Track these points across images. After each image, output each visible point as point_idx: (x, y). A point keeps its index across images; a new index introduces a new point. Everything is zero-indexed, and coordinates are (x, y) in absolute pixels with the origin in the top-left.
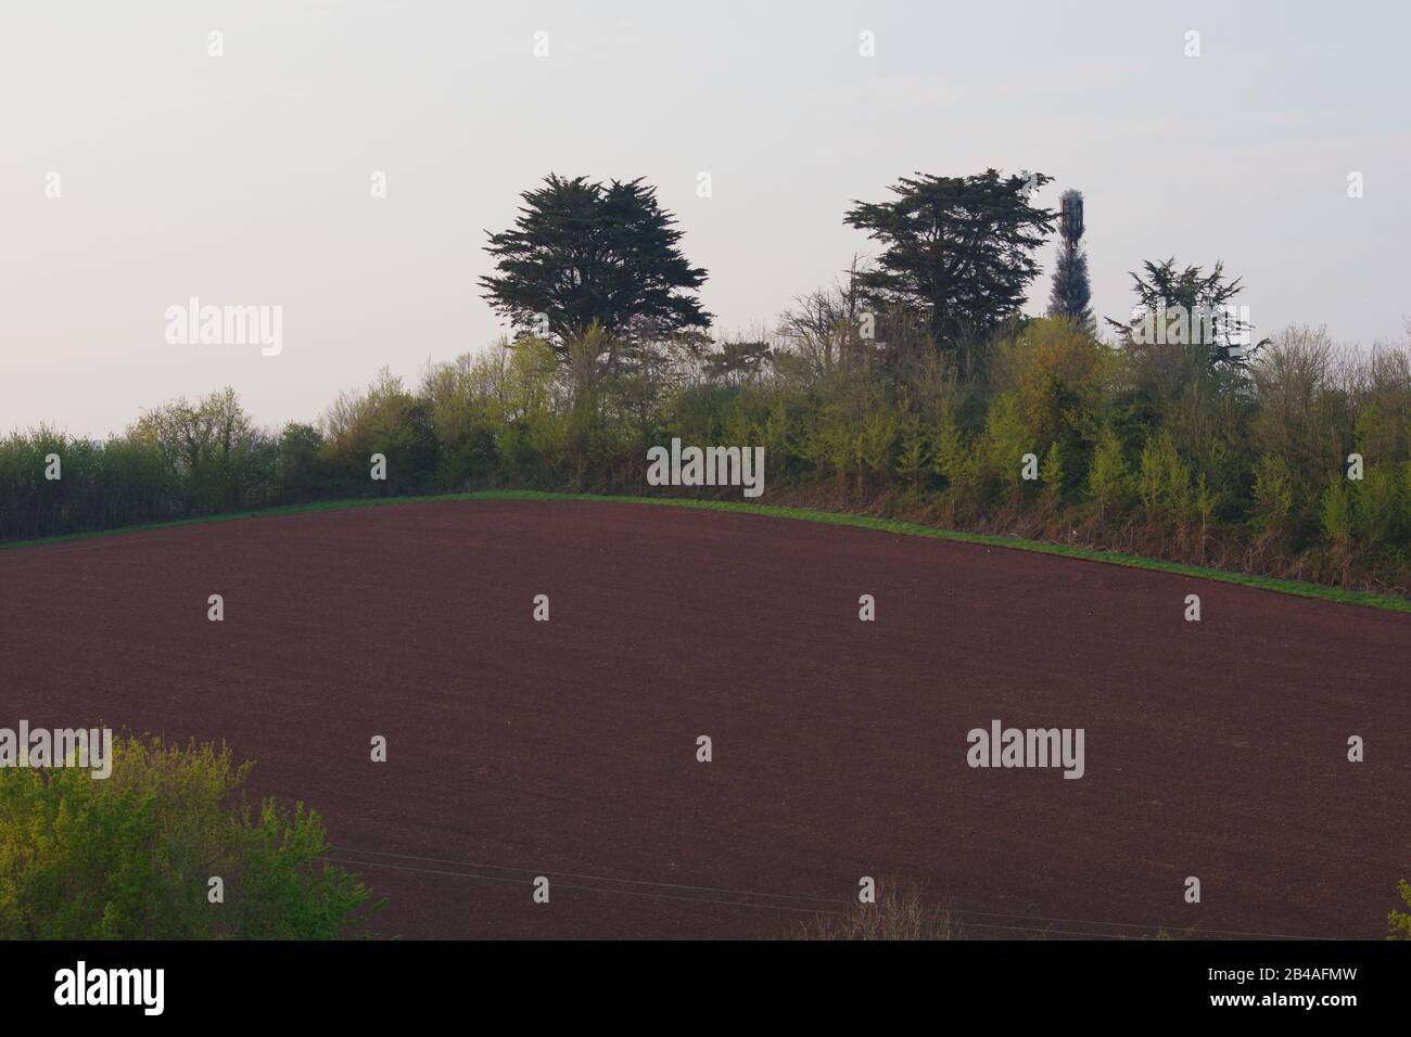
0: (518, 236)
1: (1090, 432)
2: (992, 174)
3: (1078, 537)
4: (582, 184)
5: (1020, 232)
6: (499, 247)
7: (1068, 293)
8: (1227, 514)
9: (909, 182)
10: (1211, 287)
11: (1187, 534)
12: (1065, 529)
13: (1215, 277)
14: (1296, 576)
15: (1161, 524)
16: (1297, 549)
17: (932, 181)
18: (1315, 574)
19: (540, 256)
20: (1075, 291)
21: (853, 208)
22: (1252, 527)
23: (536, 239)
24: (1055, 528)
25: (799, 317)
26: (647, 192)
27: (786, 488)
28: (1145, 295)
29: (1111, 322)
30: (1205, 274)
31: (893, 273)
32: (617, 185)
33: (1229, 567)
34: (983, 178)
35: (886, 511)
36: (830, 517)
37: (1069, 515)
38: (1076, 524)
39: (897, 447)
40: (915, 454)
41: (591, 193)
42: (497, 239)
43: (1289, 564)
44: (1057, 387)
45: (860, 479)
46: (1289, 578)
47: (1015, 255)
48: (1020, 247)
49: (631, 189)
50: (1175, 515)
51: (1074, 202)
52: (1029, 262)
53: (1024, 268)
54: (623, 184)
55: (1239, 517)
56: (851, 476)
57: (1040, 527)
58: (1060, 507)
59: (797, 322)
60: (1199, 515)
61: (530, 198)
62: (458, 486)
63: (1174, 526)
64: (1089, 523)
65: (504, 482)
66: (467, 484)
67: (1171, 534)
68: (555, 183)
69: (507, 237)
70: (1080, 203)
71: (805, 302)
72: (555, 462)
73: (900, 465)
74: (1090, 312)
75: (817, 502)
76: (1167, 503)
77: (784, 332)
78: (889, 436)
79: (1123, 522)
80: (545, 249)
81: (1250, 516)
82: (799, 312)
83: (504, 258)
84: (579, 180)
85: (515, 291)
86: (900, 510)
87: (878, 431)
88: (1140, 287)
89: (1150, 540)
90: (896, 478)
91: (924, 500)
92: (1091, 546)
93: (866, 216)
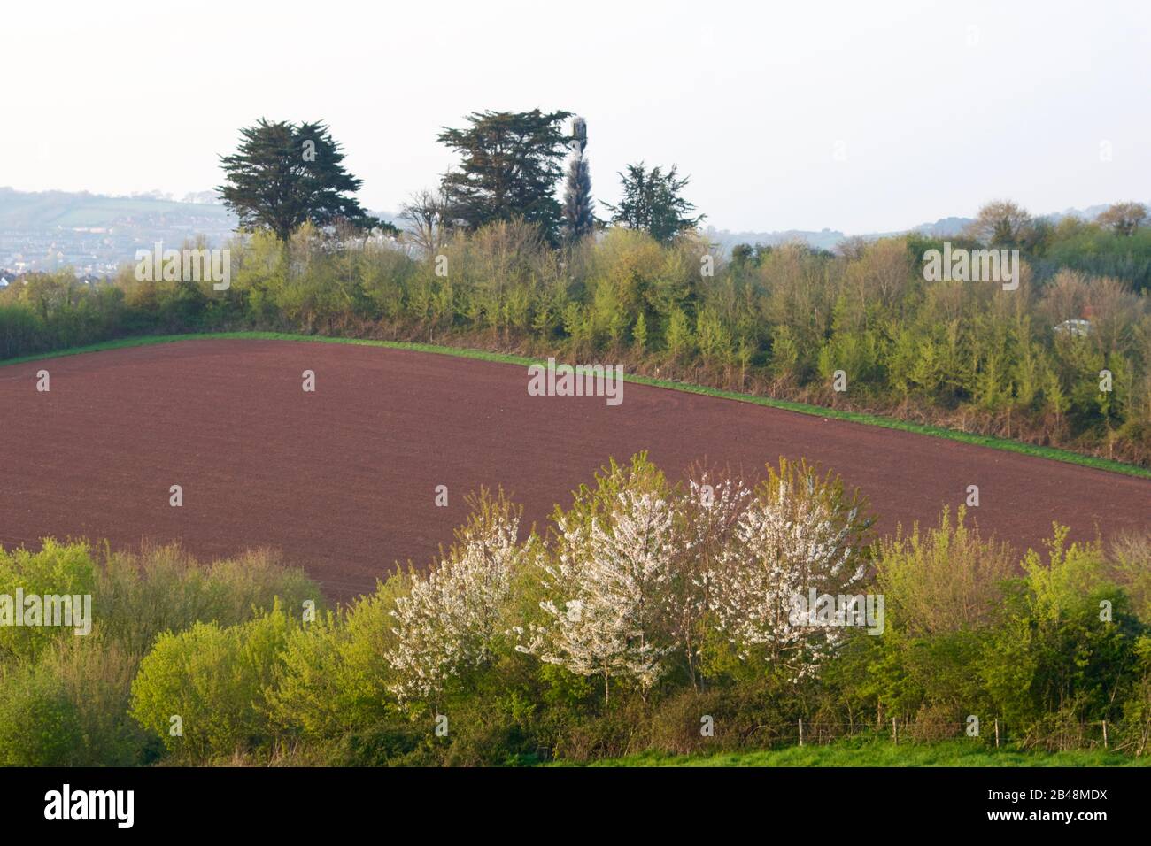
0: (239, 158)
1: (661, 306)
2: (537, 112)
3: (660, 373)
4: (285, 125)
5: (555, 150)
6: (228, 165)
7: (578, 186)
8: (757, 361)
9: (478, 115)
10: (669, 180)
11: (731, 373)
12: (652, 367)
13: (672, 174)
14: (803, 401)
15: (714, 367)
16: (803, 384)
17: (496, 115)
18: (815, 400)
19: (255, 170)
20: (582, 185)
21: (443, 132)
22: (772, 370)
23: (254, 160)
24: (644, 367)
25: (411, 205)
26: (323, 128)
27: (455, 335)
28: (627, 186)
29: (603, 203)
30: (664, 173)
31: (473, 176)
32: (306, 125)
33: (760, 394)
34: (532, 114)
35: (527, 353)
36: (488, 356)
37: (653, 358)
38: (659, 364)
39: (532, 313)
40: (543, 317)
41: (288, 130)
42: (227, 160)
43: (798, 393)
44: (637, 278)
45: (507, 331)
46: (799, 401)
47: (551, 164)
48: (555, 159)
49: (314, 127)
50: (723, 361)
51: (581, 125)
52: (559, 169)
53: (556, 172)
54: (309, 124)
55: (763, 363)
56: (501, 329)
57: (634, 366)
58: (646, 353)
59: (411, 209)
60: (740, 362)
61: (248, 133)
62: (219, 328)
63: (723, 368)
64: (667, 365)
65: (253, 325)
66: (226, 325)
67: (721, 373)
68: (265, 124)
69: (232, 159)
70: (585, 126)
71: (414, 194)
72: (292, 314)
73: (535, 323)
74: (590, 197)
75: (479, 345)
76: (717, 353)
77: (403, 215)
78: (525, 304)
79: (689, 364)
80: (258, 167)
81: (770, 363)
82: (411, 203)
83: (232, 172)
84: (284, 123)
85: (241, 196)
86: (537, 352)
87: (517, 301)
88: (624, 181)
89: (708, 376)
90: (531, 331)
91: (552, 346)
92: (670, 379)
93: (452, 137)
